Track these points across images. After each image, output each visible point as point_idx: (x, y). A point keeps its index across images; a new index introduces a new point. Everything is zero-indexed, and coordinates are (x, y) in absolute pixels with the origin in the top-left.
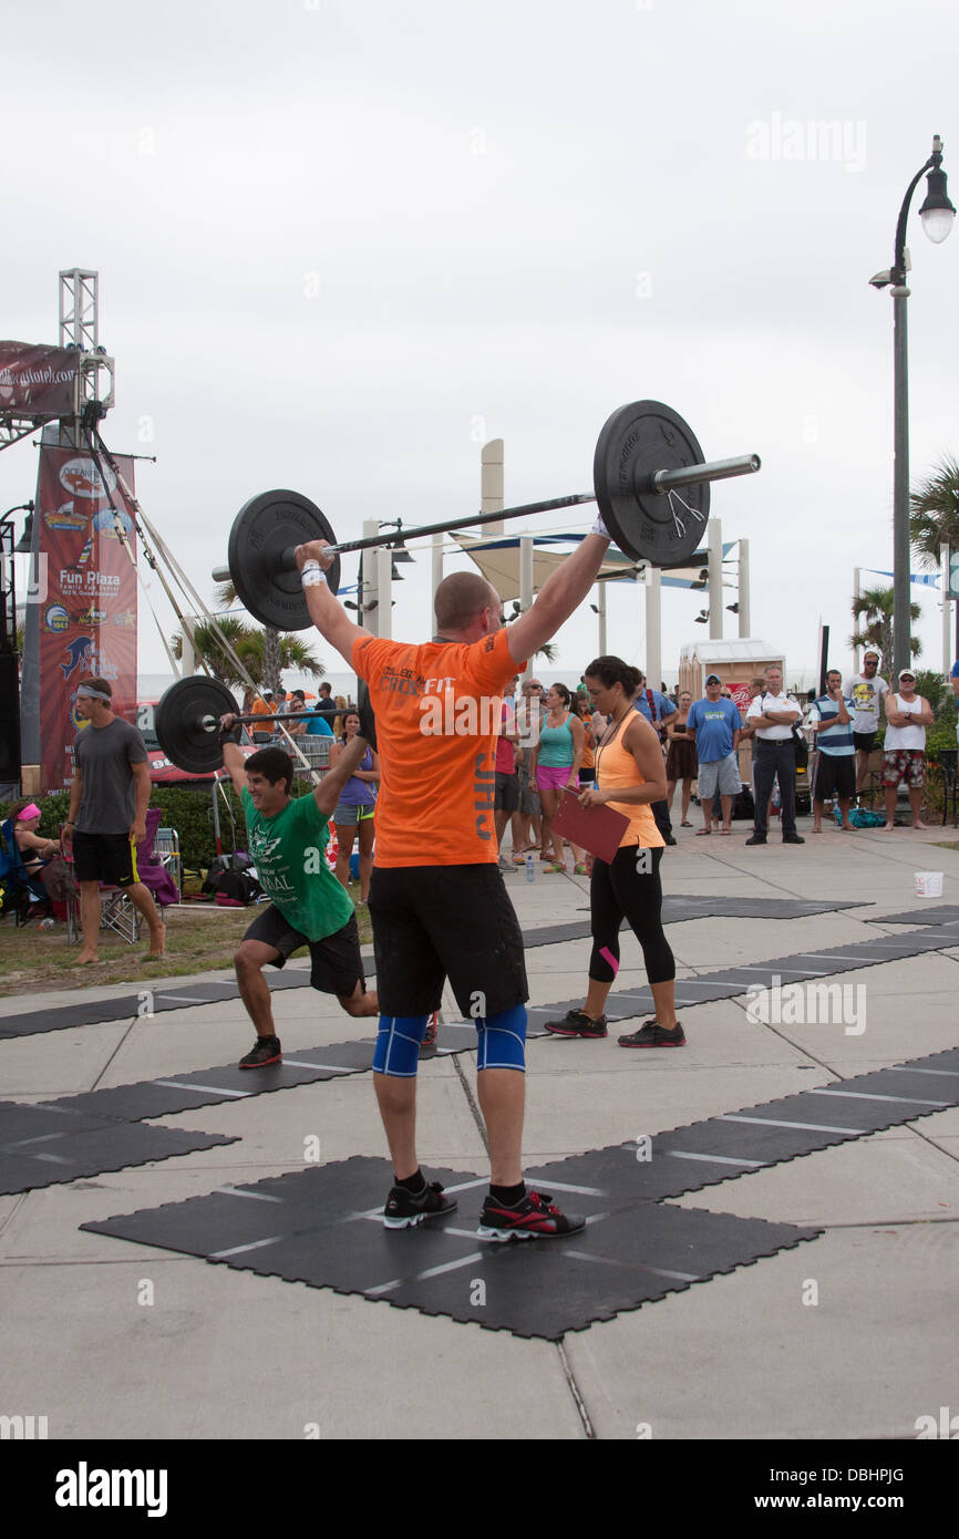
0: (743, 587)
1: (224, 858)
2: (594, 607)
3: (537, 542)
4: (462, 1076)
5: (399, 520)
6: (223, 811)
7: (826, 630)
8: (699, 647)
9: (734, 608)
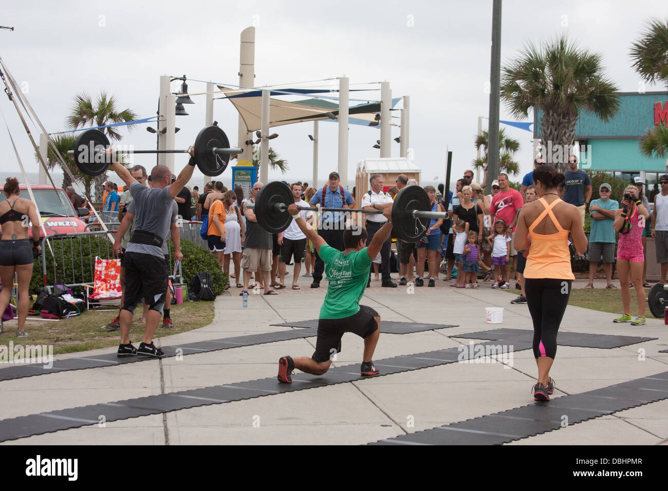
0: (403, 127)
1: (49, 287)
2: (310, 137)
3: (273, 94)
4: (166, 427)
5: (184, 76)
6: (50, 258)
7: (450, 154)
8: (367, 162)
9: (398, 140)
